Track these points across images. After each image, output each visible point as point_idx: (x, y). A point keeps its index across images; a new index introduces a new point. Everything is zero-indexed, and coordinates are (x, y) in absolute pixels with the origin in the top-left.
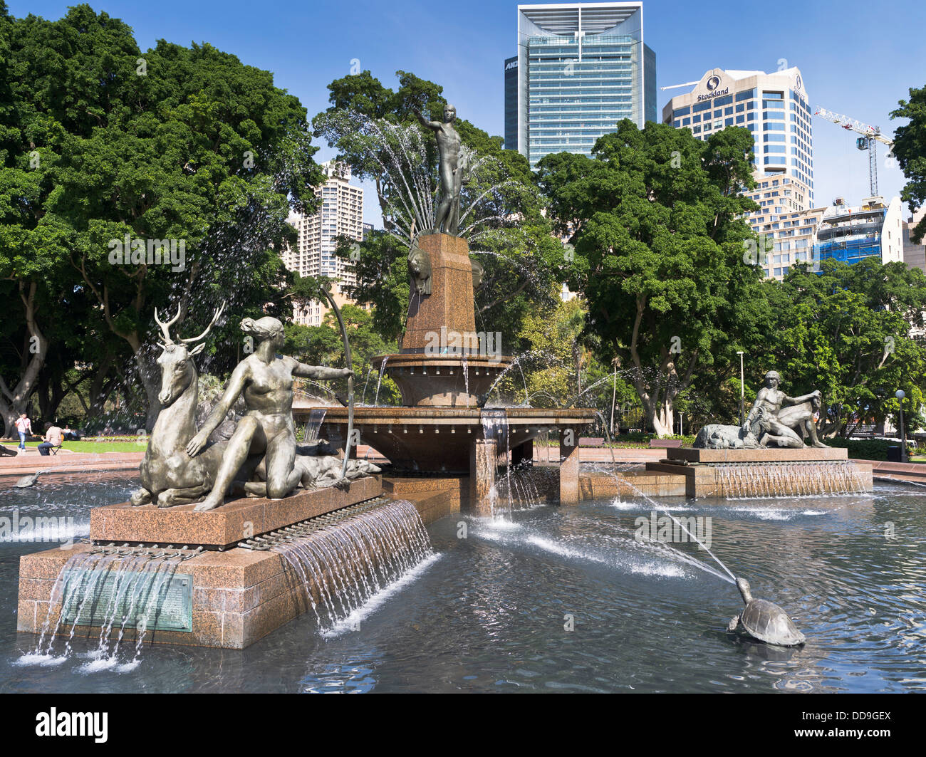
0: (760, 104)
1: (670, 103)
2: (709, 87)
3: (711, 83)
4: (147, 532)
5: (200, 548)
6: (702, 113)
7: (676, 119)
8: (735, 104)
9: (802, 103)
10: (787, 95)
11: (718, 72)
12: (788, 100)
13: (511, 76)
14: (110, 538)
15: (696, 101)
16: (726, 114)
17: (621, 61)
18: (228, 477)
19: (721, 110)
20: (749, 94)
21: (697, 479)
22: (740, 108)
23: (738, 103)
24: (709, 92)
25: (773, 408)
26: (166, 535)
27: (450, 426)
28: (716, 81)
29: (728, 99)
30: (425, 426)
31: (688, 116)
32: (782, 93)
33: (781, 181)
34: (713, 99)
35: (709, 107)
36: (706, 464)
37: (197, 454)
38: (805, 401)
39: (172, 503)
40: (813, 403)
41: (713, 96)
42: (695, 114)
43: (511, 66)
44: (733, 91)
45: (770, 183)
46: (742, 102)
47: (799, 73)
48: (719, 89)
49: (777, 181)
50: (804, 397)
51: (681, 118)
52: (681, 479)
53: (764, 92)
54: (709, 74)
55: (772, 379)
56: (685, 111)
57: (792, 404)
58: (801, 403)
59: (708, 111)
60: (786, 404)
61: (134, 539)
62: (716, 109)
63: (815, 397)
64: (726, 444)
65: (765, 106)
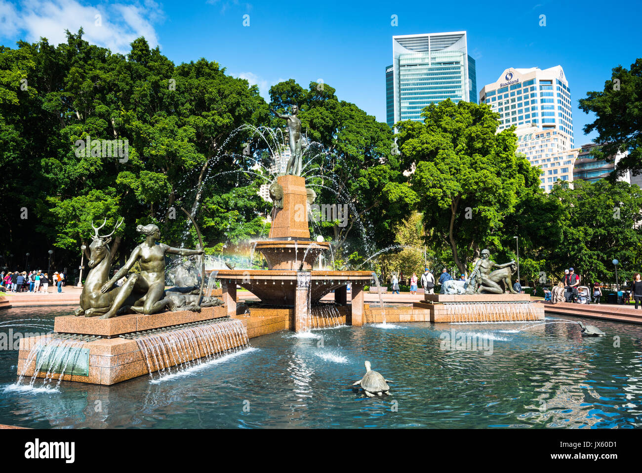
0: (538, 88)
1: (484, 89)
2: (507, 79)
3: (508, 76)
4: (78, 328)
5: (100, 337)
6: (503, 94)
7: (488, 98)
8: (522, 88)
9: (564, 87)
10: (554, 82)
11: (512, 70)
12: (555, 85)
13: (389, 76)
14: (62, 331)
15: (499, 87)
16: (518, 94)
17: (454, 65)
18: (119, 303)
19: (514, 92)
20: (531, 82)
21: (435, 311)
22: (526, 90)
23: (525, 88)
24: (507, 82)
25: (485, 270)
26: (85, 330)
27: (281, 281)
28: (511, 75)
29: (519, 86)
30: (268, 280)
31: (495, 96)
32: (551, 81)
33: (551, 133)
34: (509, 86)
35: (507, 91)
36: (442, 303)
37: (106, 292)
38: (507, 267)
39: (92, 315)
40: (511, 268)
41: (509, 84)
42: (499, 95)
43: (389, 70)
44: (521, 81)
45: (545, 134)
46: (527, 87)
47: (562, 69)
48: (513, 80)
49: (549, 133)
50: (506, 264)
51: (490, 98)
52: (428, 311)
53: (540, 81)
54: (507, 71)
55: (485, 254)
56: (493, 93)
57: (499, 268)
58: (504, 268)
59: (507, 93)
60: (494, 268)
61: (72, 332)
62: (512, 91)
63: (512, 264)
64: (456, 291)
65: (541, 89)
